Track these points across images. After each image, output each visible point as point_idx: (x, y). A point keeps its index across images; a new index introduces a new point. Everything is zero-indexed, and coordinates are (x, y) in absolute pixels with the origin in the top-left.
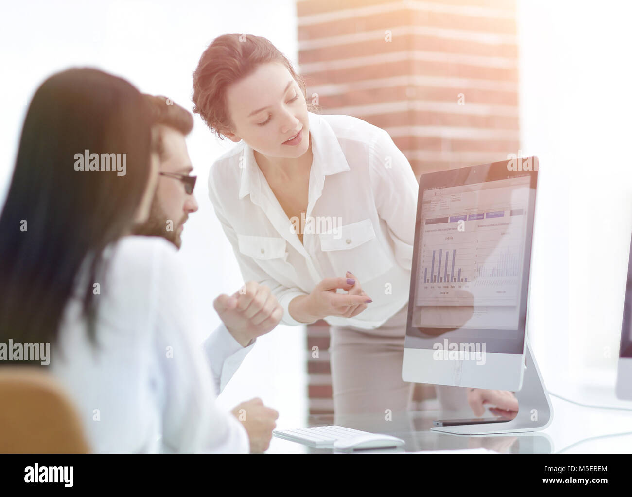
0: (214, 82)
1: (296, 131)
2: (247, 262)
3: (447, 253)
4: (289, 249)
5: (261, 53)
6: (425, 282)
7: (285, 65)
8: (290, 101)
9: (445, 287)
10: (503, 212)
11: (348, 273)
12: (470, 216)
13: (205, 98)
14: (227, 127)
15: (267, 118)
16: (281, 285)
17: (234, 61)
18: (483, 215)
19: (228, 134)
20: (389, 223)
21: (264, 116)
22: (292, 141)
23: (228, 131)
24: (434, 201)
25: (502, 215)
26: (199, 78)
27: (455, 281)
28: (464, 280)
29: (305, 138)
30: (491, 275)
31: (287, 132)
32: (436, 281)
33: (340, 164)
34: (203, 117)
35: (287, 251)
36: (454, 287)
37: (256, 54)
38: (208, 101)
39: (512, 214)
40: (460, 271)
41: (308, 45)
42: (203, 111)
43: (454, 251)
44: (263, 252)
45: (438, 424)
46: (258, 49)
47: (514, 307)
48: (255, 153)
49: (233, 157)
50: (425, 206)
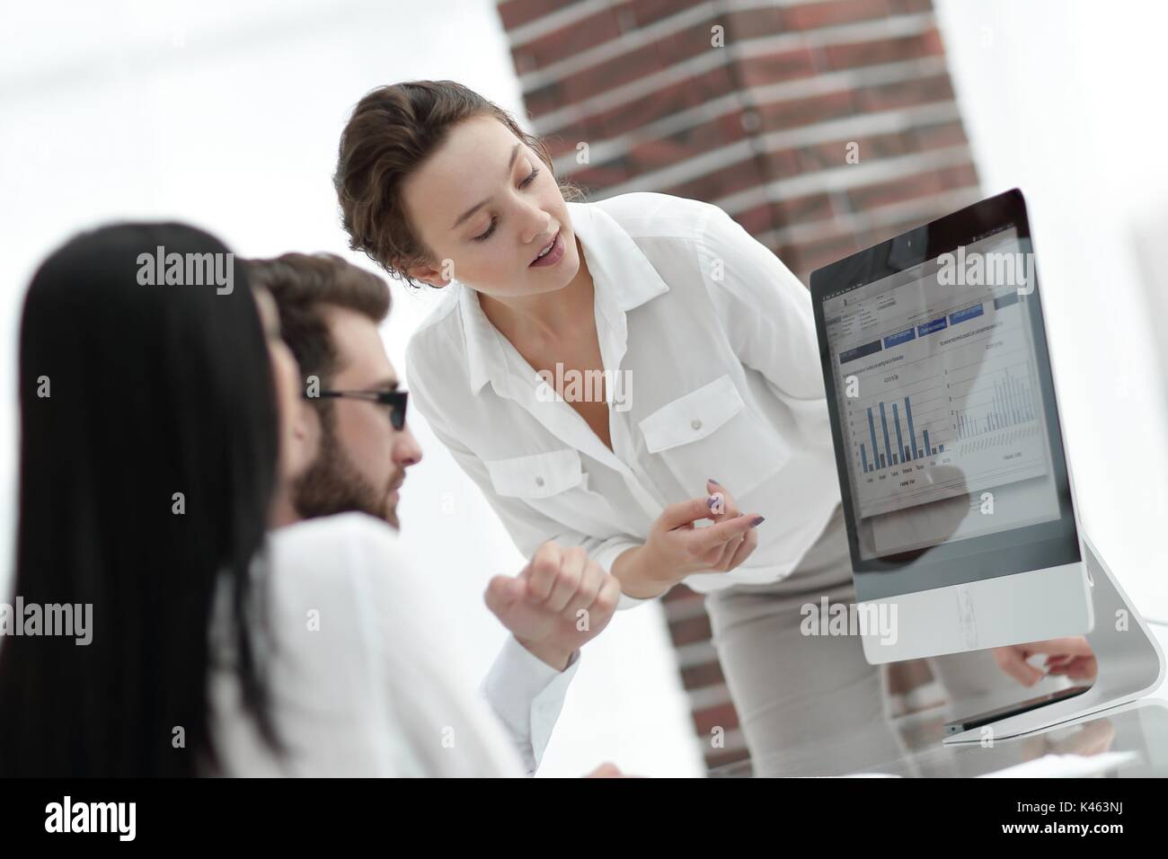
0: (375, 179)
1: (550, 235)
2: (515, 511)
3: (895, 407)
4: (587, 465)
5: (449, 104)
6: (866, 471)
7: (499, 119)
8: (524, 182)
9: (905, 471)
10: (981, 305)
11: (711, 485)
12: (920, 328)
13: (365, 213)
14: (419, 260)
15: (488, 223)
16: (588, 538)
17: (404, 132)
18: (944, 320)
19: (425, 274)
20: (769, 375)
21: (483, 219)
22: (546, 257)
23: (424, 268)
24: (845, 317)
25: (980, 313)
26: (347, 182)
27: (922, 456)
28: (938, 450)
29: (568, 246)
30: (985, 429)
31: (533, 240)
32: (887, 463)
33: (648, 285)
34: (371, 255)
35: (584, 471)
36: (922, 467)
37: (440, 108)
38: (372, 219)
39: (997, 305)
40: (925, 433)
41: (536, 79)
42: (368, 240)
43: (907, 400)
44: (541, 483)
45: (953, 729)
46: (442, 99)
47: (1042, 479)
48: (481, 297)
49: (443, 321)
50: (830, 330)
